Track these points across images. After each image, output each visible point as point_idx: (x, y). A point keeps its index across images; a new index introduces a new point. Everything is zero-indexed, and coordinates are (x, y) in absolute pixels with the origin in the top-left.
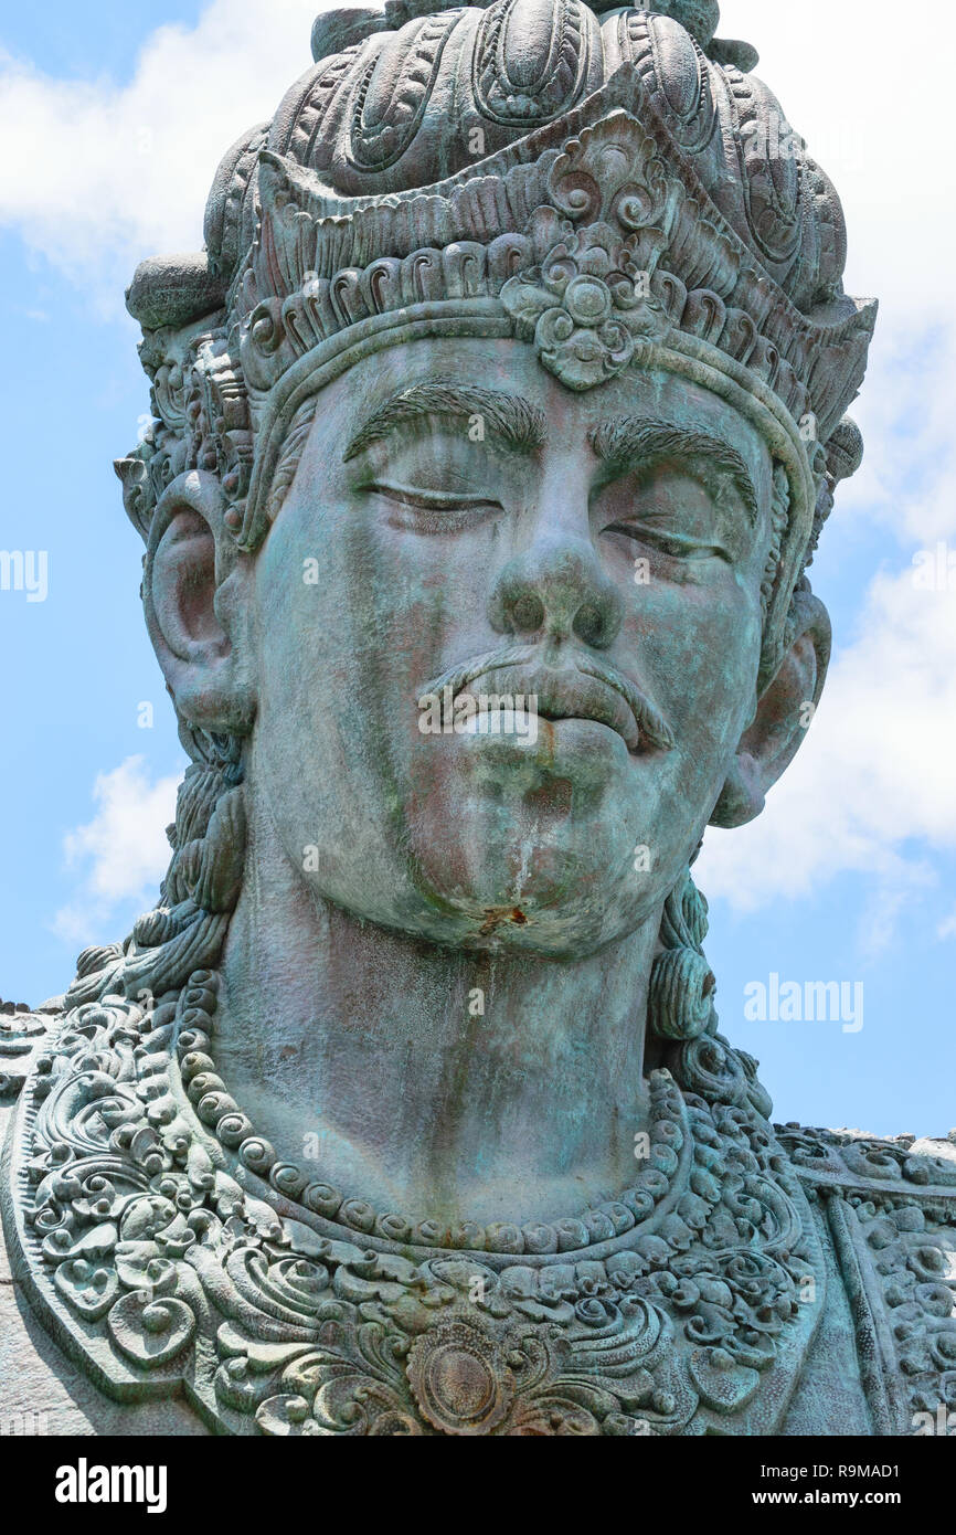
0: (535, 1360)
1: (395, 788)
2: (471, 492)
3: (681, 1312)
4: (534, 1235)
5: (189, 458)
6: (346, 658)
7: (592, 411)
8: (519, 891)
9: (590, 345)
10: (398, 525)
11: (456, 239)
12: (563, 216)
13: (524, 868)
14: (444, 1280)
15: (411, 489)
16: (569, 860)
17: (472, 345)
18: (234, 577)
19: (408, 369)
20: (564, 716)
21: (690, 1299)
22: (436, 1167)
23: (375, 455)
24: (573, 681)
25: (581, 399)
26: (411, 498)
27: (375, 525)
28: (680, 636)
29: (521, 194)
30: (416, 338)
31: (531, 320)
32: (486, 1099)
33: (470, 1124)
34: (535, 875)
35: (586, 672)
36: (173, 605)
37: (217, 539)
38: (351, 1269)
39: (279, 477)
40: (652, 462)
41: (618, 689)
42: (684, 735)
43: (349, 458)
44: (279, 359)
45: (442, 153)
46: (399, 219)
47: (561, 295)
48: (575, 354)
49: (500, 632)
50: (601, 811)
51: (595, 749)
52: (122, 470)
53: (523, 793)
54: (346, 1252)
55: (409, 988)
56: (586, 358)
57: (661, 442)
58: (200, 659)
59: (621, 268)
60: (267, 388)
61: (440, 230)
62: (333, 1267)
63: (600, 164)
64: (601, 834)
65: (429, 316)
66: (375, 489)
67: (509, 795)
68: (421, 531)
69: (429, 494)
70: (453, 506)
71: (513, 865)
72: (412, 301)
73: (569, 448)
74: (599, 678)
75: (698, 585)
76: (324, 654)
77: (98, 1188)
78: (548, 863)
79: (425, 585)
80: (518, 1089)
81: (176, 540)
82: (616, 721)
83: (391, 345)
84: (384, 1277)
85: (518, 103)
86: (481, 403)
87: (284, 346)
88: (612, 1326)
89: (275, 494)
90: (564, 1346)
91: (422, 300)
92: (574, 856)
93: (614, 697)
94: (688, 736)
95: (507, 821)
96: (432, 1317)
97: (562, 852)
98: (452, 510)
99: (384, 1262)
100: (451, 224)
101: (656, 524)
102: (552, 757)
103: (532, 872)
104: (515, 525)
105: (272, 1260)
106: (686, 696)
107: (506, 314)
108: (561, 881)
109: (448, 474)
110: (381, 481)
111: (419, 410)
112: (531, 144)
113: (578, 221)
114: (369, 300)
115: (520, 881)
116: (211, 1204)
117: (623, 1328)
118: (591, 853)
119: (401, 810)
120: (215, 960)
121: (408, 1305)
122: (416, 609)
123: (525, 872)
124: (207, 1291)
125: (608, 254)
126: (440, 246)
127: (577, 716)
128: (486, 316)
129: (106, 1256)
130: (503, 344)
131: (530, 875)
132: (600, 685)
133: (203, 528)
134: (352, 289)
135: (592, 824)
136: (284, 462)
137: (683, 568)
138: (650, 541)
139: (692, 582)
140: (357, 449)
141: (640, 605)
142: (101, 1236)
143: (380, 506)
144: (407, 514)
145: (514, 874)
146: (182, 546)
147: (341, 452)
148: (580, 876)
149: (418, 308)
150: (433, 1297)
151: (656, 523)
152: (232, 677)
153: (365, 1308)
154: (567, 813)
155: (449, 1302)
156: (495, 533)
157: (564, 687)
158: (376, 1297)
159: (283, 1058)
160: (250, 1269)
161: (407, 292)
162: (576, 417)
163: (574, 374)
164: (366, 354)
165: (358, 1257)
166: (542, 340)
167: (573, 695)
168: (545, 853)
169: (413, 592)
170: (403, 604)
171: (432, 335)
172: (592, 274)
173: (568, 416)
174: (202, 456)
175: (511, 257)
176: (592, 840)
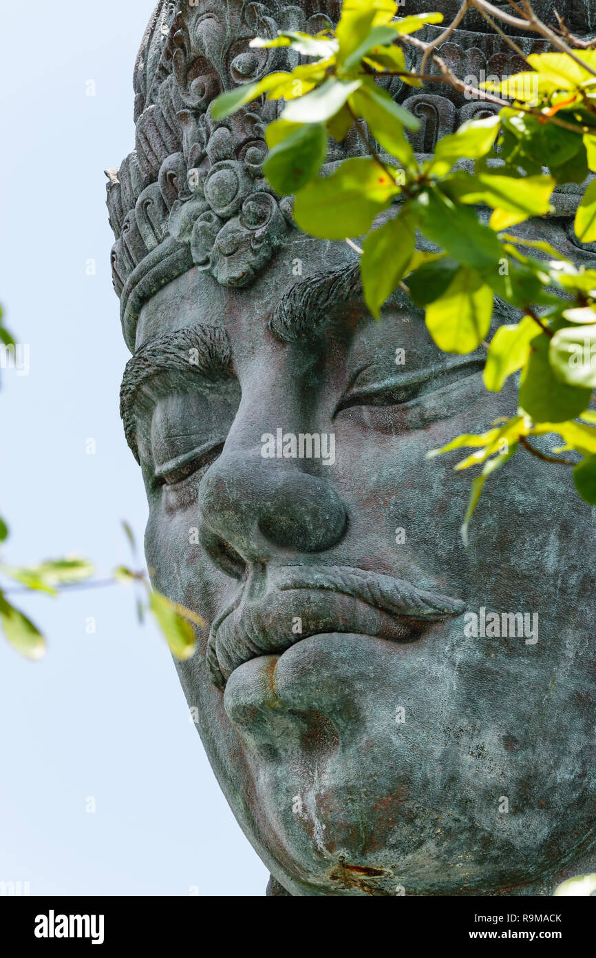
1: (234, 786)
2: (199, 444)
7: (267, 299)
8: (324, 849)
9: (230, 235)
10: (171, 510)
12: (194, 113)
13: (316, 821)
16: (350, 793)
17: (167, 291)
20: (288, 644)
23: (141, 449)
24: (275, 604)
25: (252, 293)
27: (160, 519)
28: (426, 487)
29: (171, 110)
30: (138, 310)
34: (329, 825)
35: (286, 588)
40: (334, 319)
41: (328, 589)
42: (473, 591)
48: (221, 252)
50: (368, 725)
51: (310, 667)
53: (298, 741)
56: (230, 251)
57: (324, 296)
59: (251, 134)
61: (134, 186)
63: (199, 42)
64: (376, 750)
65: (134, 283)
67: (286, 750)
68: (182, 506)
71: (305, 824)
72: (130, 273)
73: (252, 351)
74: (301, 587)
75: (446, 417)
78: (332, 807)
79: (189, 563)
82: (341, 622)
86: (164, 352)
92: (354, 787)
93: (324, 600)
94: (479, 589)
95: (285, 779)
97: (341, 789)
98: (194, 471)
100: (140, 175)
101: (365, 381)
102: (276, 696)
103: (324, 822)
106: (456, 548)
108: (354, 819)
109: (170, 439)
111: (133, 388)
115: (318, 837)
118: (371, 776)
119: (246, 806)
123: (319, 827)
125: (230, 130)
128: (168, 254)
130: (191, 275)
131: (324, 827)
132: (304, 594)
135: (362, 744)
137: (417, 410)
138: (376, 400)
139: (436, 419)
141: (376, 475)
143: (163, 498)
145: (310, 832)
148: (372, 803)
149: (128, 280)
151: (363, 380)
154: (338, 744)
157: (267, 616)
161: (127, 265)
162: (252, 312)
163: (224, 274)
166: (194, 255)
167: (280, 619)
168: (326, 796)
169: (183, 576)
171: (143, 300)
172: (219, 159)
173: (245, 318)
175: (171, 181)
176: (368, 761)
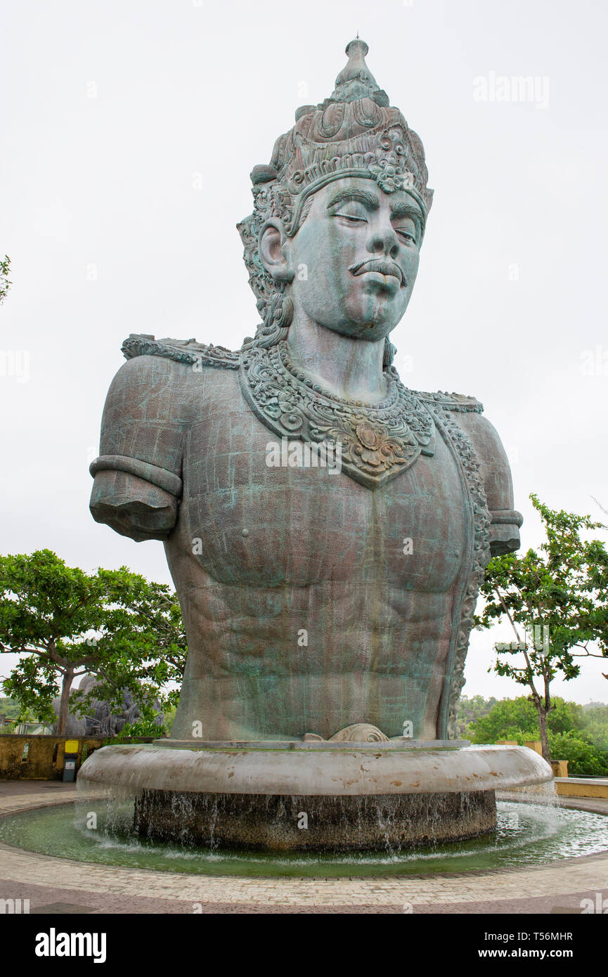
0: (384, 432)
1: (343, 292)
2: (361, 217)
3: (408, 423)
4: (375, 404)
5: (271, 215)
6: (329, 258)
7: (392, 198)
8: (375, 319)
9: (391, 182)
10: (343, 225)
11: (355, 153)
12: (383, 149)
13: (377, 313)
14: (360, 413)
15: (347, 215)
16: (387, 311)
17: (361, 180)
18: (287, 243)
19: (345, 185)
20: (387, 274)
21: (410, 421)
22: (345, 389)
23: (336, 206)
24: (389, 265)
25: (389, 195)
26: (346, 217)
27: (336, 224)
28: (409, 259)
29: (372, 143)
30: (346, 177)
31: (376, 174)
32: (356, 373)
33: (352, 379)
34: (379, 315)
35: (392, 263)
36: (268, 251)
37: (282, 234)
38: (337, 410)
39: (303, 215)
40: (404, 214)
41: (400, 269)
42: (409, 284)
43: (328, 207)
44: (302, 186)
45: (347, 133)
46: (340, 147)
47: (383, 168)
48: (388, 183)
49: (370, 252)
50: (394, 300)
51: (394, 283)
52: (238, 226)
53: (377, 292)
54: (335, 406)
55: (338, 345)
56: (390, 185)
57: (407, 208)
58: (277, 264)
60: (297, 194)
61: (351, 150)
62: (333, 409)
63: (393, 137)
64: (394, 306)
65: (350, 171)
66: (335, 216)
67: (373, 293)
68: (348, 226)
69: (352, 216)
70: (357, 220)
71: (374, 312)
72: (344, 168)
73: (385, 208)
74: (395, 265)
76: (322, 258)
77: (270, 389)
78: (382, 312)
79: (351, 240)
80: (362, 372)
81: (268, 235)
82: (399, 277)
83: (339, 179)
84: (345, 412)
85: (369, 121)
86: (366, 193)
87: (304, 182)
88: (397, 426)
89: (301, 219)
90: (389, 429)
91: (347, 167)
95: (373, 300)
96: (359, 421)
97: (386, 309)
99: (345, 409)
100: (354, 149)
101: (404, 230)
104: (372, 227)
105: (318, 407)
107: (370, 172)
108: (385, 316)
109: (357, 211)
110: (337, 213)
111: (348, 195)
112: (374, 131)
113: (386, 150)
114: (332, 167)
115: (375, 316)
116: (299, 394)
117: (399, 427)
118: (391, 310)
119: (344, 297)
120: (285, 338)
121: (353, 419)
122: (348, 246)
124: (304, 414)
126: (351, 155)
127: (390, 274)
128: (364, 172)
129: (277, 405)
130: (369, 180)
132: (395, 267)
133: (277, 230)
134: (327, 165)
135: (392, 303)
136: (304, 212)
137: (409, 242)
138: (402, 234)
139: (410, 246)
140: (332, 205)
142: (274, 400)
143: (337, 220)
144: (345, 221)
145: (374, 314)
146: (270, 236)
147: (326, 206)
148: (389, 316)
149: (347, 169)
150: (359, 416)
152: (288, 268)
153: (344, 419)
154: (386, 299)
155: (362, 418)
156: (366, 228)
157: (387, 267)
158: (345, 417)
159: (308, 361)
160: (315, 409)
161: (343, 165)
162: (388, 200)
163: (388, 188)
164: (331, 181)
165: (339, 407)
166: (379, 178)
167: (389, 269)
168: (382, 309)
169: (347, 242)
170: (345, 245)
171: (350, 176)
172: (391, 164)
173: (385, 200)
174: (275, 213)
175: (370, 158)
176: (392, 307)
